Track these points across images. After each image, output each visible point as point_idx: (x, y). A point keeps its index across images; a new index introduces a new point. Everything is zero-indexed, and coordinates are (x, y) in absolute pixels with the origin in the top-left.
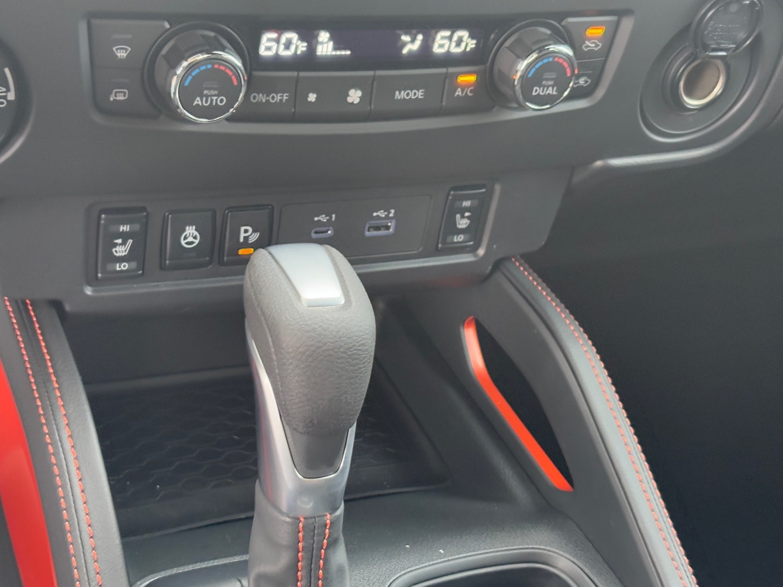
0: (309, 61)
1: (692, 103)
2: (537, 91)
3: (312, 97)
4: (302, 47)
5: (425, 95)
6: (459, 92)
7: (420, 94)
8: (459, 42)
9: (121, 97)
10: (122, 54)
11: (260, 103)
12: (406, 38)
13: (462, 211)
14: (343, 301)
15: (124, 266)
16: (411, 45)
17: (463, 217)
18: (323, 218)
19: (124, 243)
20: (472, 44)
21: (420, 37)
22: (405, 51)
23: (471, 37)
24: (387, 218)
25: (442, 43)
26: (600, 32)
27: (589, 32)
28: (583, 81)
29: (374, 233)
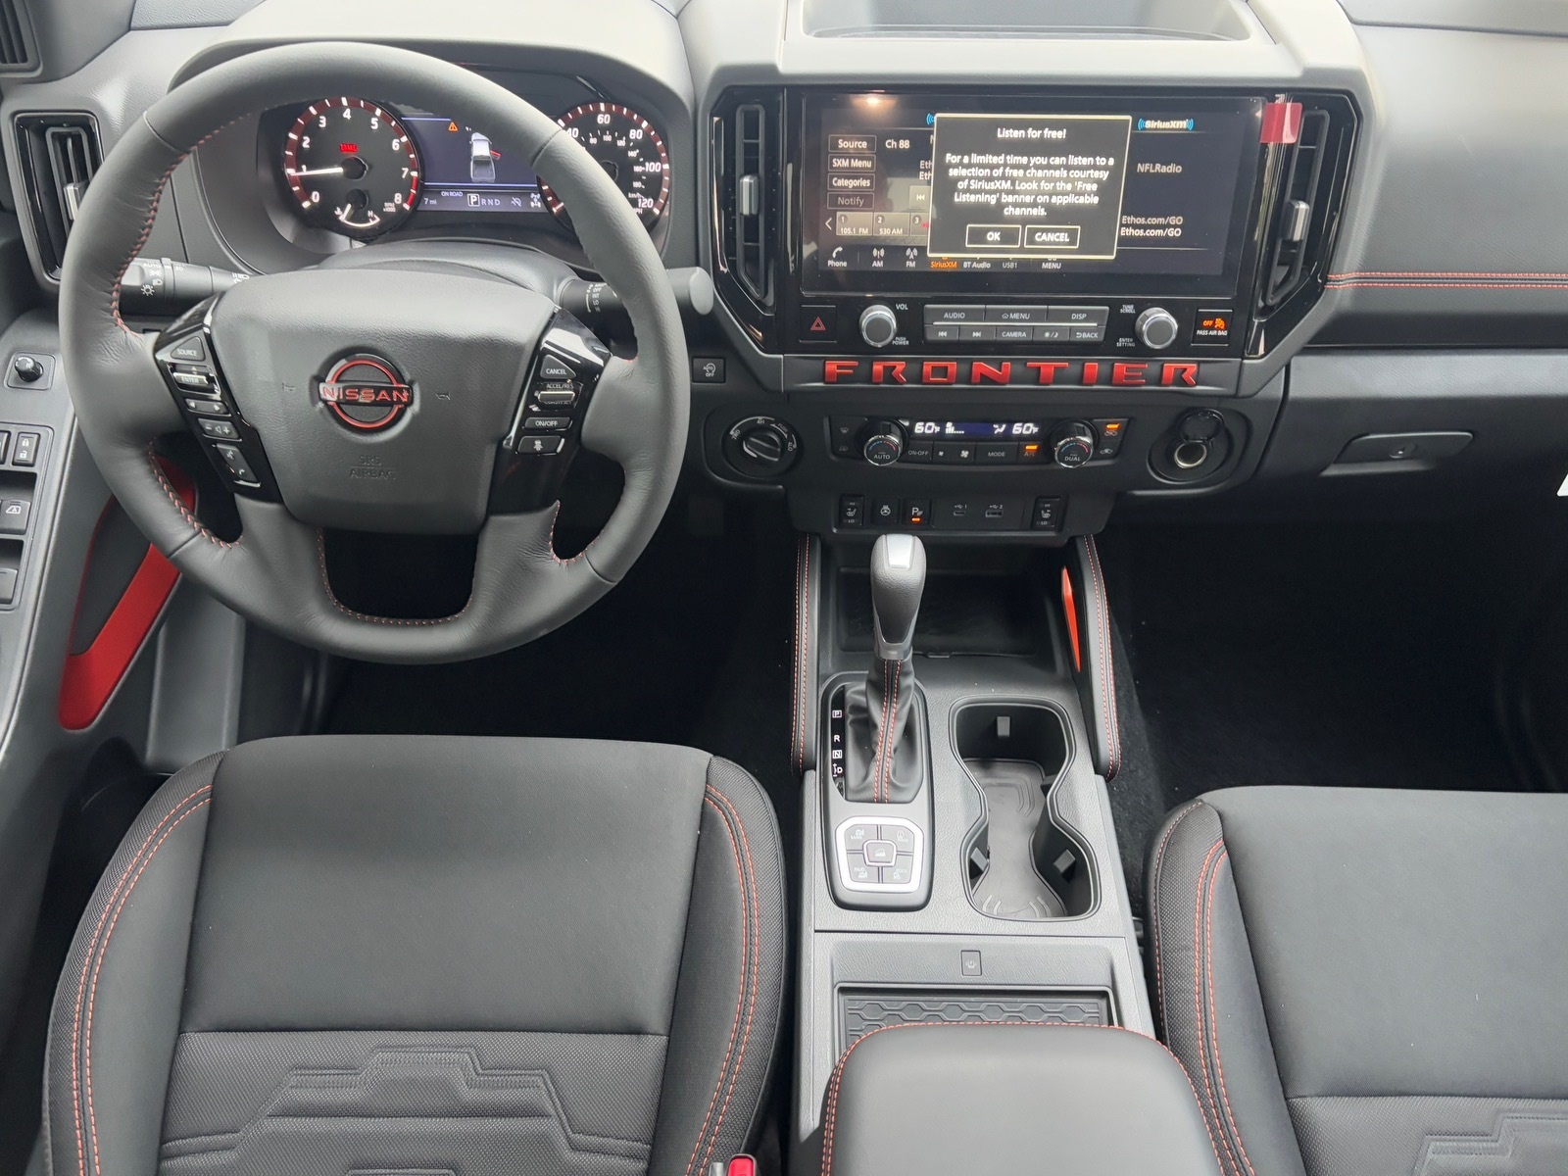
0: (942, 434)
1: (1182, 465)
2: (1067, 458)
3: (941, 454)
4: (938, 429)
5: (1006, 455)
6: (1026, 454)
7: (1003, 454)
8: (1028, 428)
9: (844, 449)
10: (844, 431)
11: (913, 455)
12: (995, 426)
13: (1045, 510)
14: (908, 566)
15: (853, 521)
16: (999, 429)
17: (1046, 512)
18: (960, 507)
19: (852, 510)
20: (1036, 430)
21: (1004, 426)
22: (996, 432)
23: (1035, 426)
24: (998, 508)
25: (1017, 429)
26: (1116, 426)
27: (1109, 426)
28: (1106, 451)
29: (991, 516)
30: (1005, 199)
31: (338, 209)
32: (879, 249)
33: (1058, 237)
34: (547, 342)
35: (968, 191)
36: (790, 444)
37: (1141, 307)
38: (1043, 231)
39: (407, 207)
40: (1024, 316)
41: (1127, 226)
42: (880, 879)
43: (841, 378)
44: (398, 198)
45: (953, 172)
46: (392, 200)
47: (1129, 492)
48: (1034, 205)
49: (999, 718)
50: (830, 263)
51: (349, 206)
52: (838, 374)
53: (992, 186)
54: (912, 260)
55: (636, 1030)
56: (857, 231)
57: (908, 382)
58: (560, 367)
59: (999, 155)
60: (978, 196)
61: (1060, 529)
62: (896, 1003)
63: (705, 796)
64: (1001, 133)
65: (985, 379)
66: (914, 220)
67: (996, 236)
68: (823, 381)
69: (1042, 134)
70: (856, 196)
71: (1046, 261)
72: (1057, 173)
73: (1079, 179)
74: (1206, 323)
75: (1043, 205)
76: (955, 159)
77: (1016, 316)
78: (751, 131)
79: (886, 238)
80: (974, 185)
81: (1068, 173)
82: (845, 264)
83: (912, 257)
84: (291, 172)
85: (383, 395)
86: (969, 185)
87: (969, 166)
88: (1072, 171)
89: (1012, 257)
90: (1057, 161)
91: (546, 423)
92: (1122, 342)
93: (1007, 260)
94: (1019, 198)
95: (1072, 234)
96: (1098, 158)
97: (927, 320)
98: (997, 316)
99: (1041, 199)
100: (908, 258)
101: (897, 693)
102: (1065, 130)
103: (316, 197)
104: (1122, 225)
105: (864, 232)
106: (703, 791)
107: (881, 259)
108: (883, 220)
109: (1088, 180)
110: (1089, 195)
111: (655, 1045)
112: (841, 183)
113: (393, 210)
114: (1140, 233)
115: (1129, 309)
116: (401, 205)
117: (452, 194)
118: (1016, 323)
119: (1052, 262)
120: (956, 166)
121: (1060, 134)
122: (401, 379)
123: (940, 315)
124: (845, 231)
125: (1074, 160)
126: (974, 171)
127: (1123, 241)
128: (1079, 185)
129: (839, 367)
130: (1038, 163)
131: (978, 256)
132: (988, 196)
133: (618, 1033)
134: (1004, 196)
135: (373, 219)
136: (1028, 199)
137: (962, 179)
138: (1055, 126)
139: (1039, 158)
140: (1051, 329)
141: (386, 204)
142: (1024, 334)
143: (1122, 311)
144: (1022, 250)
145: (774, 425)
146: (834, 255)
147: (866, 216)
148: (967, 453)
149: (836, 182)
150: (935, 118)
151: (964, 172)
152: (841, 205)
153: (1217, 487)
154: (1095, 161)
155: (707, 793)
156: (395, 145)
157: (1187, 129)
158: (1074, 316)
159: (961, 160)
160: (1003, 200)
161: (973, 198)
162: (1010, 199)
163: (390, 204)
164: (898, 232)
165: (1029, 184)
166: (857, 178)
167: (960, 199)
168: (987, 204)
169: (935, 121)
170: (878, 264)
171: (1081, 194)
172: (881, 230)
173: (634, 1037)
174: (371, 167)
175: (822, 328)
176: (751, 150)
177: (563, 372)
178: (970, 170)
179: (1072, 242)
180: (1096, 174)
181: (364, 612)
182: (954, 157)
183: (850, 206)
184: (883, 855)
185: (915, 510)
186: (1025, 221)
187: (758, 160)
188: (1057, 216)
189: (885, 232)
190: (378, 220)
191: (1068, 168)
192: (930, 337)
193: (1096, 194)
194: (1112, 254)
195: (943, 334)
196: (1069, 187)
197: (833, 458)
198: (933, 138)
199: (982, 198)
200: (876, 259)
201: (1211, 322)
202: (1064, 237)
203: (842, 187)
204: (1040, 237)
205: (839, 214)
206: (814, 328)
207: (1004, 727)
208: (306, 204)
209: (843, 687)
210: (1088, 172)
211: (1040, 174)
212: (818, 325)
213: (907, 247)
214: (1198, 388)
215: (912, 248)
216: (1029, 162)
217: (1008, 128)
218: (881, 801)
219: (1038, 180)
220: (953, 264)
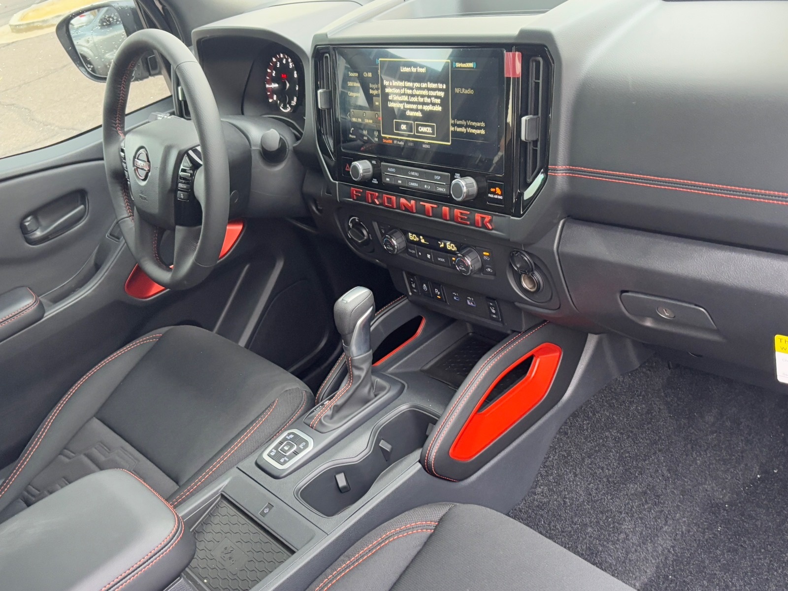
2: (460, 268)
3: (420, 253)
4: (418, 239)
5: (445, 261)
10: (383, 232)
11: (410, 252)
12: (440, 242)
13: (492, 307)
15: (416, 291)
17: (492, 309)
18: (455, 294)
19: (413, 284)
20: (455, 248)
21: (443, 243)
22: (440, 246)
23: (455, 246)
25: (448, 246)
26: (488, 254)
28: (489, 270)
32: (365, 130)
33: (427, 129)
35: (393, 101)
38: (422, 125)
40: (417, 174)
41: (454, 125)
42: (276, 459)
43: (358, 198)
45: (387, 90)
46: (294, 100)
48: (417, 110)
50: (350, 135)
52: (357, 195)
53: (401, 99)
54: (376, 138)
56: (358, 120)
57: (381, 205)
58: (188, 162)
59: (402, 82)
64: (403, 69)
65: (406, 208)
66: (376, 115)
67: (405, 127)
68: (352, 198)
69: (417, 70)
71: (424, 143)
72: (423, 92)
73: (433, 96)
74: (493, 190)
75: (420, 110)
76: (387, 83)
77: (413, 174)
79: (367, 124)
80: (395, 98)
81: (428, 92)
82: (355, 137)
84: (268, 86)
86: (393, 98)
87: (392, 87)
88: (430, 91)
89: (411, 140)
90: (423, 85)
91: (183, 186)
94: (411, 106)
95: (433, 128)
96: (439, 84)
97: (382, 171)
98: (406, 173)
99: (420, 107)
100: (375, 136)
102: (425, 68)
103: (274, 97)
105: (360, 120)
107: (366, 135)
108: (365, 115)
109: (437, 97)
110: (438, 106)
113: (294, 104)
114: (459, 130)
115: (457, 176)
116: (296, 102)
118: (414, 178)
119: (426, 144)
120: (388, 87)
121: (424, 70)
122: (148, 160)
123: (387, 169)
124: (354, 119)
125: (430, 85)
126: (395, 90)
127: (453, 134)
128: (434, 100)
129: (355, 192)
130: (416, 86)
131: (399, 138)
132: (400, 104)
134: (406, 105)
136: (415, 107)
137: (390, 94)
138: (421, 65)
139: (417, 83)
140: (427, 184)
142: (417, 185)
143: (455, 177)
144: (415, 136)
146: (351, 132)
147: (360, 112)
148: (430, 255)
149: (350, 94)
150: (379, 61)
151: (391, 90)
152: (352, 106)
154: (438, 86)
156: (295, 75)
157: (473, 68)
158: (436, 177)
159: (389, 83)
160: (406, 107)
161: (395, 105)
162: (408, 106)
164: (371, 122)
165: (414, 98)
167: (390, 105)
168: (400, 109)
169: (379, 63)
170: (365, 138)
171: (434, 104)
172: (365, 120)
177: (188, 165)
178: (393, 89)
180: (439, 93)
183: (355, 106)
186: (416, 119)
188: (426, 117)
189: (367, 121)
190: (289, 109)
191: (428, 89)
192: (384, 180)
193: (440, 105)
194: (449, 142)
195: (388, 180)
196: (429, 100)
198: (379, 71)
199: (398, 105)
201: (494, 189)
202: (429, 130)
204: (420, 129)
205: (351, 110)
208: (271, 100)
210: (437, 92)
211: (418, 92)
212: (347, 168)
213: (374, 130)
214: (494, 232)
215: (376, 131)
216: (413, 85)
217: (405, 66)
219: (418, 96)
220: (391, 141)
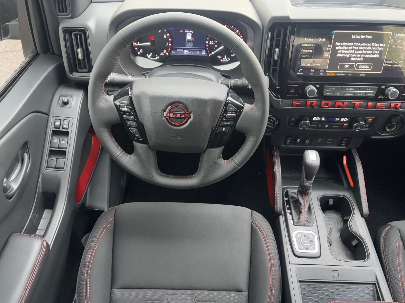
0: (320, 121)
1: (388, 130)
2: (357, 128)
3: (320, 126)
4: (320, 119)
5: (338, 127)
6: (344, 126)
7: (337, 126)
8: (345, 120)
9: (292, 124)
10: (293, 119)
11: (312, 126)
12: (336, 119)
14: (316, 160)
15: (289, 143)
16: (337, 119)
17: (344, 141)
18: (320, 140)
19: (289, 140)
20: (348, 120)
21: (339, 119)
23: (348, 119)
24: (331, 140)
25: (342, 119)
26: (371, 119)
27: (369, 119)
28: (367, 126)
29: (328, 142)
30: (352, 55)
31: (148, 54)
32: (312, 70)
34: (229, 100)
35: (341, 53)
36: (276, 122)
37: (387, 87)
38: (361, 65)
39: (167, 54)
40: (353, 89)
41: (386, 64)
42: (307, 249)
43: (297, 106)
44: (165, 51)
45: (337, 48)
46: (163, 52)
47: (370, 137)
48: (360, 57)
49: (330, 199)
50: (298, 73)
51: (151, 54)
52: (297, 104)
53: (348, 52)
54: (322, 73)
55: (239, 291)
56: (307, 65)
57: (317, 107)
58: (233, 107)
59: (351, 43)
60: (343, 55)
61: (347, 146)
62: (315, 285)
63: (252, 223)
64: (353, 36)
65: (339, 106)
66: (324, 61)
67: (347, 66)
68: (292, 106)
69: (365, 37)
70: (308, 55)
71: (361, 73)
72: (368, 48)
73: (374, 50)
75: (363, 57)
76: (338, 44)
77: (350, 89)
78: (279, 35)
79: (315, 66)
80: (343, 52)
81: (371, 48)
82: (302, 74)
83: (322, 72)
84: (135, 44)
85: (183, 116)
86: (341, 52)
87: (343, 46)
88: (373, 48)
89: (351, 72)
90: (369, 45)
91: (227, 123)
92: (380, 97)
93: (350, 73)
94: (356, 55)
95: (370, 66)
97: (324, 89)
98: (345, 89)
99: (362, 56)
100: (321, 72)
101: (307, 195)
102: (372, 36)
103: (141, 51)
104: (385, 63)
105: (309, 65)
106: (251, 221)
107: (313, 72)
108: (315, 61)
109: (377, 50)
110: (377, 55)
111: (245, 295)
112: (304, 51)
113: (163, 55)
114: (390, 66)
115: (384, 87)
116: (166, 53)
117: (180, 50)
118: (350, 91)
119: (363, 74)
120: (338, 46)
121: (371, 37)
122: (188, 111)
123: (328, 88)
124: (303, 64)
125: (373, 44)
126: (344, 48)
127: (385, 68)
128: (374, 52)
129: (297, 103)
130: (363, 45)
131: (341, 72)
132: (347, 55)
133: (234, 291)
135: (157, 57)
136: (358, 56)
137: (339, 50)
138: (369, 34)
139: (363, 44)
140: (360, 93)
141: (161, 53)
142: (352, 94)
143: (381, 88)
144: (354, 70)
145: (272, 117)
146: (299, 71)
147: (310, 60)
148: (327, 126)
149: (302, 50)
150: (334, 32)
151: (340, 48)
152: (303, 57)
153: (396, 136)
154: (380, 45)
155: (252, 222)
156: (165, 36)
158: (367, 89)
159: (340, 44)
160: (351, 56)
161: (342, 55)
162: (353, 56)
163: (162, 53)
164: (319, 65)
165: (359, 51)
166: (309, 49)
167: (338, 55)
168: (346, 57)
169: (334, 33)
170: (312, 74)
171: (375, 54)
172: (314, 64)
173: (239, 292)
174: (157, 42)
175: (294, 91)
176: (278, 41)
177: (233, 109)
178: (342, 47)
179: (370, 68)
180: (379, 49)
181: (167, 174)
182: (338, 43)
183: (306, 57)
184: (307, 242)
185: (307, 140)
186: (356, 62)
187: (279, 44)
188: (366, 60)
189: (315, 65)
190: (159, 57)
191: (371, 47)
192: (325, 94)
193: (379, 54)
194: (381, 72)
195: (328, 94)
196: (371, 52)
197: (288, 127)
198: (333, 38)
199: (345, 55)
200: (311, 72)
202: (367, 67)
203: (304, 52)
204: (360, 67)
205: (302, 60)
206: (291, 91)
207: (331, 202)
208: (139, 53)
209: (287, 191)
210: (377, 48)
211: (363, 48)
212: (292, 91)
213: (321, 69)
214: (400, 110)
215: (322, 69)
216: (360, 45)
217: (355, 35)
218: (304, 226)
219: (362, 50)
220: (334, 74)
